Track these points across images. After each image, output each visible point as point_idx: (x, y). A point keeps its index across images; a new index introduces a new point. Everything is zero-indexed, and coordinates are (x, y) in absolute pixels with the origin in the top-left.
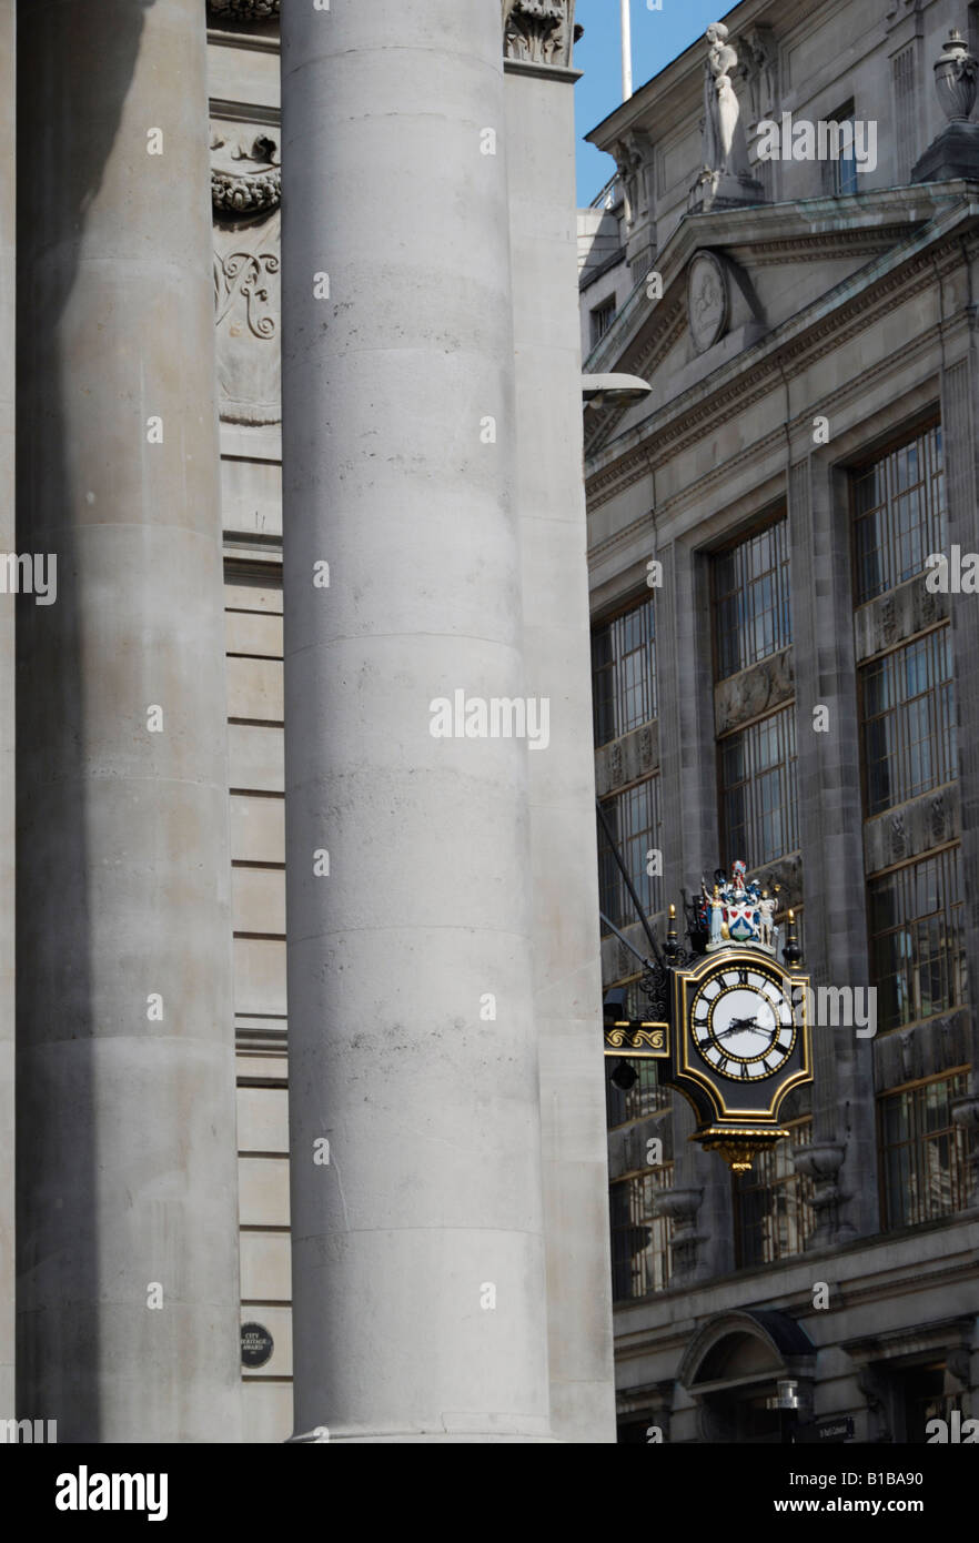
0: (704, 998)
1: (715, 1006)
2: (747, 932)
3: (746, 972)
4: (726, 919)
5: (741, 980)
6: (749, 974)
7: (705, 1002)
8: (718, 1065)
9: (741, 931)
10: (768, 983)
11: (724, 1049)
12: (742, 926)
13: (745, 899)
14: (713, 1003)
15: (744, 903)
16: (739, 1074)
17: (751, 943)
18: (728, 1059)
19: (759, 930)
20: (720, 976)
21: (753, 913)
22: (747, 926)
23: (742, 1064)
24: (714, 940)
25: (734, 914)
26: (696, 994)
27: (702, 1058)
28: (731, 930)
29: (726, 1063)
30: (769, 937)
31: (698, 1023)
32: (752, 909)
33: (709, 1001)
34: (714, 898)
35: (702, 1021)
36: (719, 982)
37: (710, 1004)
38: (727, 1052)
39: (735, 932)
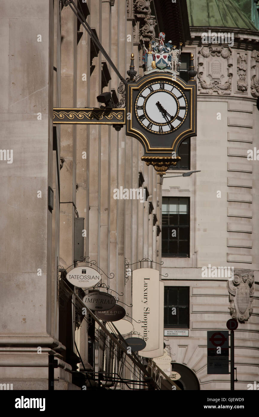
0: (142, 96)
1: (147, 100)
2: (165, 65)
3: (163, 84)
4: (154, 60)
5: (161, 87)
6: (165, 84)
7: (143, 98)
8: (148, 127)
9: (161, 65)
10: (174, 88)
11: (151, 120)
12: (162, 62)
13: (164, 50)
14: (146, 99)
15: (163, 52)
16: (158, 131)
17: (166, 70)
18: (153, 124)
19: (171, 64)
20: (150, 86)
21: (167, 56)
22: (164, 62)
23: (160, 126)
24: (148, 69)
25: (158, 57)
26: (138, 95)
27: (140, 124)
28: (156, 64)
29: (152, 126)
30: (176, 67)
31: (138, 108)
32: (167, 55)
33: (144, 97)
34: (149, 50)
35: (141, 107)
36: (150, 89)
37: (145, 99)
38: (152, 121)
39: (158, 65)
